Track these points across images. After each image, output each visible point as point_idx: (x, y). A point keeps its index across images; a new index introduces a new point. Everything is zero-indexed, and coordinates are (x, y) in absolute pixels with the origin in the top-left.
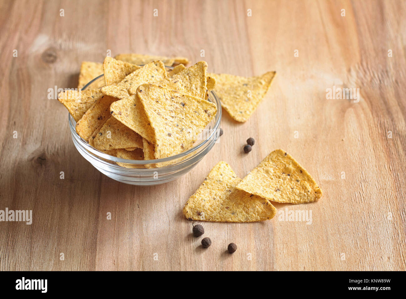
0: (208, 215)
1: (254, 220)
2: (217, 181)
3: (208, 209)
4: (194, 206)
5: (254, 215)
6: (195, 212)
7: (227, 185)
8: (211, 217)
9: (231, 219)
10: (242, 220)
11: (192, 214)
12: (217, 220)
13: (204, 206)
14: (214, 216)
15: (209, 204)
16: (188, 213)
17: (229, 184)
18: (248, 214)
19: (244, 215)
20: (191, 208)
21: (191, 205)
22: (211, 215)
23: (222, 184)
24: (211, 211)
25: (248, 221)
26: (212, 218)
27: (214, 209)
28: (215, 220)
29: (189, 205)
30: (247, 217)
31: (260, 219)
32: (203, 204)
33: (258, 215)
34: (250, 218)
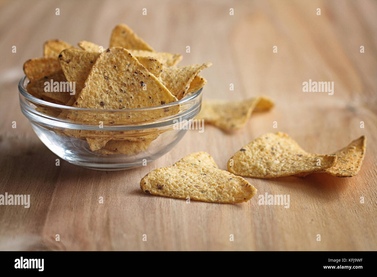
0: (170, 189)
1: (227, 200)
2: (192, 164)
3: (172, 184)
4: (155, 178)
5: (228, 195)
6: (155, 185)
7: (203, 169)
8: (174, 192)
9: (199, 197)
10: (211, 199)
11: (150, 187)
12: (180, 196)
13: (167, 180)
14: (178, 192)
15: (175, 179)
16: (147, 184)
17: (205, 169)
18: (221, 194)
19: (215, 195)
20: (151, 180)
21: (152, 177)
22: (174, 190)
23: (197, 168)
24: (175, 186)
25: (219, 201)
26: (175, 194)
27: (179, 185)
28: (179, 195)
29: (149, 176)
30: (219, 197)
31: (235, 200)
32: (167, 178)
33: (233, 196)
34: (222, 198)
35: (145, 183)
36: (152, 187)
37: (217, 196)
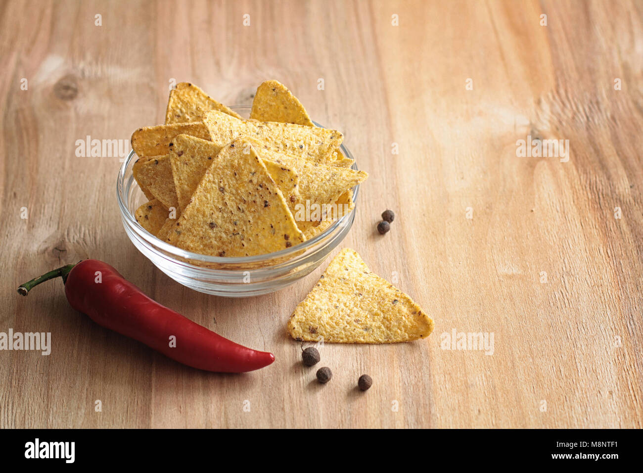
0: (326, 332)
1: (399, 339)
2: (340, 279)
3: (327, 324)
4: (304, 318)
5: (399, 331)
6: (307, 328)
7: (356, 285)
8: (332, 336)
9: (364, 338)
10: (380, 339)
11: (301, 331)
12: (341, 341)
13: (320, 318)
14: (337, 334)
15: (329, 315)
16: (296, 329)
17: (359, 284)
18: (390, 330)
19: (383, 332)
20: (300, 322)
21: (300, 317)
22: (331, 332)
23: (348, 284)
24: (332, 327)
25: (390, 341)
26: (334, 337)
27: (336, 323)
28: (339, 339)
29: (296, 317)
30: (388, 335)
31: (409, 337)
32: (318, 315)
33: (405, 331)
34: (392, 337)
35: (294, 328)
36: (304, 331)
37: (385, 334)
